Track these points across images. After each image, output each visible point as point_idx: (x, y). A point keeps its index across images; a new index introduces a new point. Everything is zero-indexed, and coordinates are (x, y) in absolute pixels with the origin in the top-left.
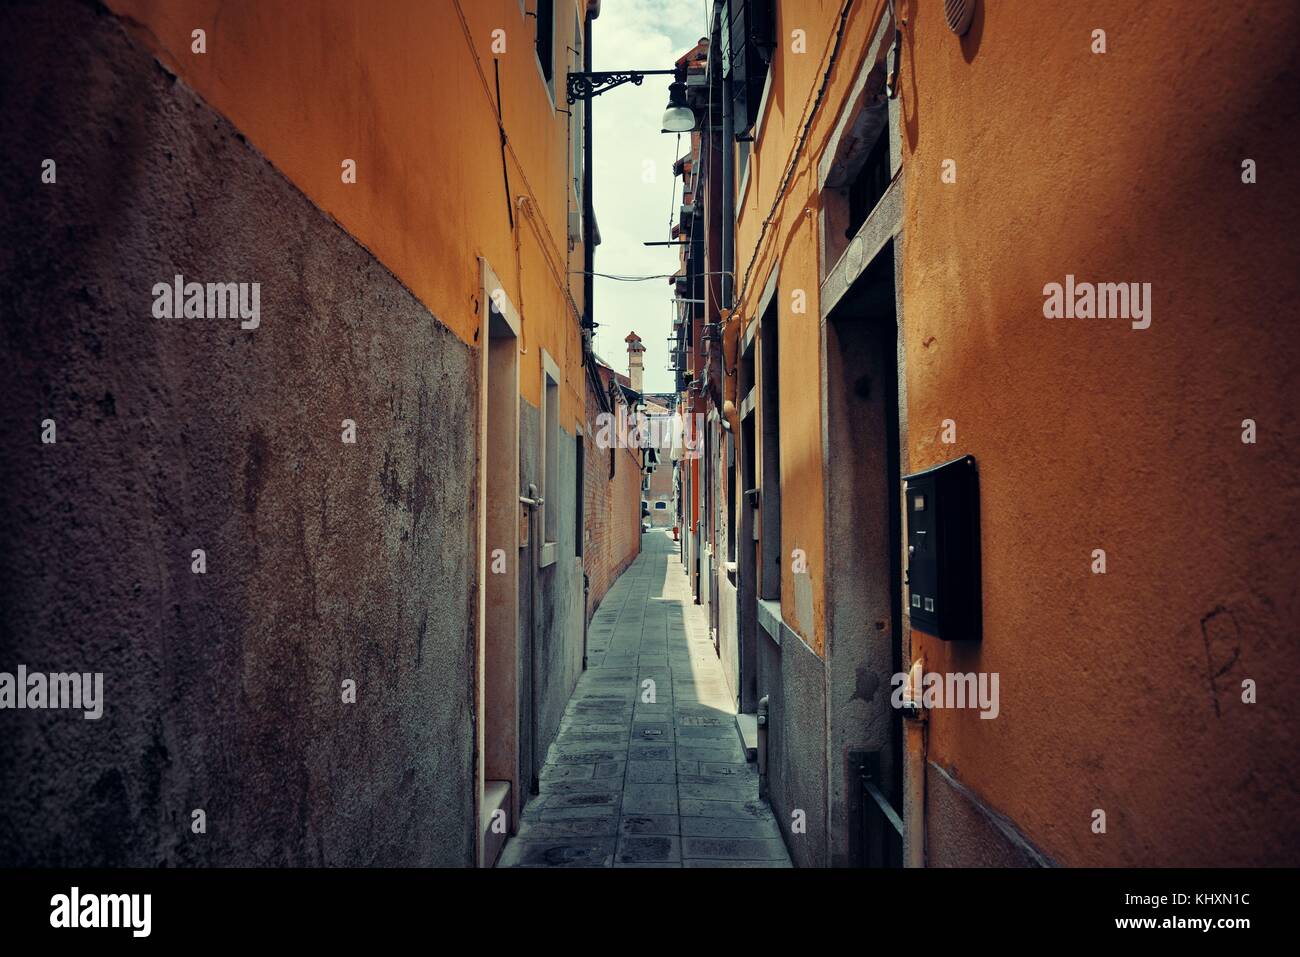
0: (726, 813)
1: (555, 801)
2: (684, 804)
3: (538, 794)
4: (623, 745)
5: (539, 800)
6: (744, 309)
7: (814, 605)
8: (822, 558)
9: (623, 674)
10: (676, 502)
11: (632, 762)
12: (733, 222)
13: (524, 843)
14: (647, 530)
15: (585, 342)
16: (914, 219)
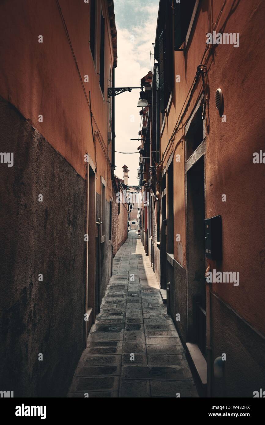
0: (157, 318)
1: (105, 314)
2: (145, 315)
3: (100, 312)
4: (125, 298)
5: (100, 314)
6: (163, 163)
7: (183, 254)
8: (185, 240)
9: (124, 277)
10: (139, 222)
11: (128, 303)
12: (159, 136)
13: (97, 326)
14: (129, 231)
15: (112, 172)
16: (208, 152)
